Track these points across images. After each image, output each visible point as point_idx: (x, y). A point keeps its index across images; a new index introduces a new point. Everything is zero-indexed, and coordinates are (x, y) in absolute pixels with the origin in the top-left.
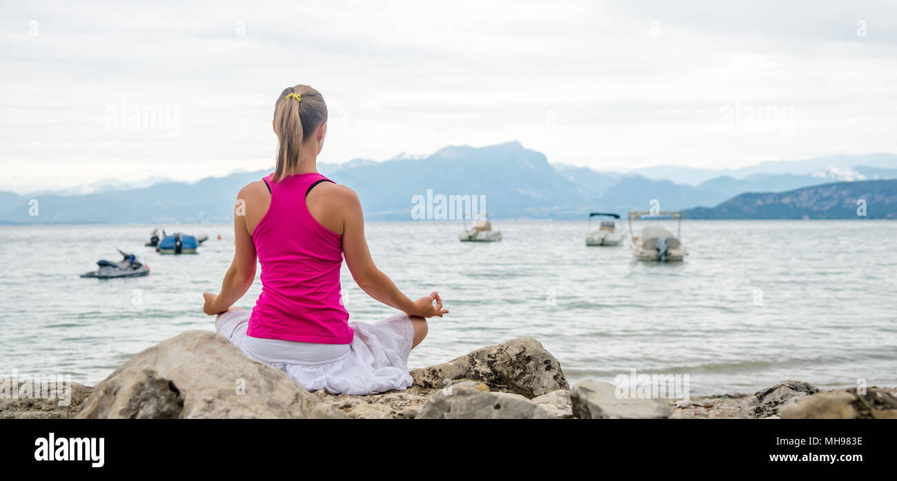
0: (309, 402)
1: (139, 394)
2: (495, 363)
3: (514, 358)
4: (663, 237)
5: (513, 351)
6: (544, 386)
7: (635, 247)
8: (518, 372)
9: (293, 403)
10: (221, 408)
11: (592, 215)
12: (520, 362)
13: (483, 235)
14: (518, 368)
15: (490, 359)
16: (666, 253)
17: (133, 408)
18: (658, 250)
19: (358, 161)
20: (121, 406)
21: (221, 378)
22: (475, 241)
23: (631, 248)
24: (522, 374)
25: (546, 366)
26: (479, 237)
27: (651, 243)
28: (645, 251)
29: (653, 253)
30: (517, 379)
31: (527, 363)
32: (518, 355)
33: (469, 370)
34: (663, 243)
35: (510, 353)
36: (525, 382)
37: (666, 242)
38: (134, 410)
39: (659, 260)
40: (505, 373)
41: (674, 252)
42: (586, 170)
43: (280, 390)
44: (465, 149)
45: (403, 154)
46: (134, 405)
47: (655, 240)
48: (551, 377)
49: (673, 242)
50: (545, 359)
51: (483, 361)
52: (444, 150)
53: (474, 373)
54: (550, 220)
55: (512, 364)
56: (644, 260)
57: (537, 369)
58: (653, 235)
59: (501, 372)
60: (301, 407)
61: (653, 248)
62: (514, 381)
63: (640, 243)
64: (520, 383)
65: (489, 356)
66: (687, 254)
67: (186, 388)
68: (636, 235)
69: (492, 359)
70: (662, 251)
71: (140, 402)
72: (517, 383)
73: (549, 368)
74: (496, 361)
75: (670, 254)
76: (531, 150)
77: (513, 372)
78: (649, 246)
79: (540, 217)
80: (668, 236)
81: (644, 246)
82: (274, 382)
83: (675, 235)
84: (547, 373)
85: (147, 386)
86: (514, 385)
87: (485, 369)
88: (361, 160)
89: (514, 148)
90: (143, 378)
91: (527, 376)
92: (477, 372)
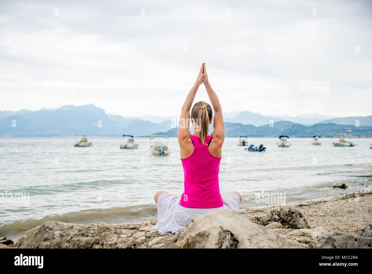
0: (283, 239)
1: (221, 236)
2: (280, 215)
3: (288, 213)
4: (162, 146)
5: (287, 210)
6: (301, 224)
7: (152, 150)
8: (290, 218)
9: (277, 239)
10: (255, 242)
11: (124, 136)
12: (290, 214)
13: (82, 144)
14: (289, 216)
15: (278, 213)
16: (163, 153)
17: (220, 242)
18: (160, 151)
19: (23, 110)
20: (215, 241)
21: (247, 229)
22: (79, 146)
23: (150, 150)
24: (291, 219)
25: (300, 216)
26: (81, 145)
27: (157, 148)
28: (155, 151)
29: (158, 152)
30: (290, 221)
31: (293, 215)
32: (289, 211)
33: (272, 218)
34: (162, 148)
35: (285, 210)
36: (293, 222)
37: (163, 148)
38: (221, 243)
39: (160, 154)
40: (285, 219)
41: (165, 152)
42: (119, 117)
43: (269, 233)
44: (72, 107)
45: (45, 108)
46: (220, 241)
47: (159, 147)
48: (303, 220)
49: (165, 148)
50: (299, 213)
51: (276, 214)
52: (63, 107)
53: (274, 219)
54: (105, 137)
55: (287, 215)
56: (155, 154)
57: (296, 217)
58: (158, 145)
59: (283, 218)
60: (281, 240)
61: (158, 151)
62: (288, 222)
63: (153, 148)
64: (291, 223)
65: (278, 212)
66: (170, 153)
67: (237, 234)
68: (152, 145)
69: (279, 213)
70: (162, 151)
71: (222, 240)
72: (290, 223)
73: (301, 216)
74: (281, 214)
75: (164, 153)
76: (99, 108)
77: (288, 218)
78: (157, 149)
79: (102, 136)
80: (164, 146)
81: (155, 150)
82: (265, 230)
83: (166, 145)
84: (301, 218)
85: (222, 233)
86: (289, 223)
87: (277, 217)
88: (25, 110)
89: (92, 106)
90: (220, 230)
91: (293, 220)
92: (275, 218)
